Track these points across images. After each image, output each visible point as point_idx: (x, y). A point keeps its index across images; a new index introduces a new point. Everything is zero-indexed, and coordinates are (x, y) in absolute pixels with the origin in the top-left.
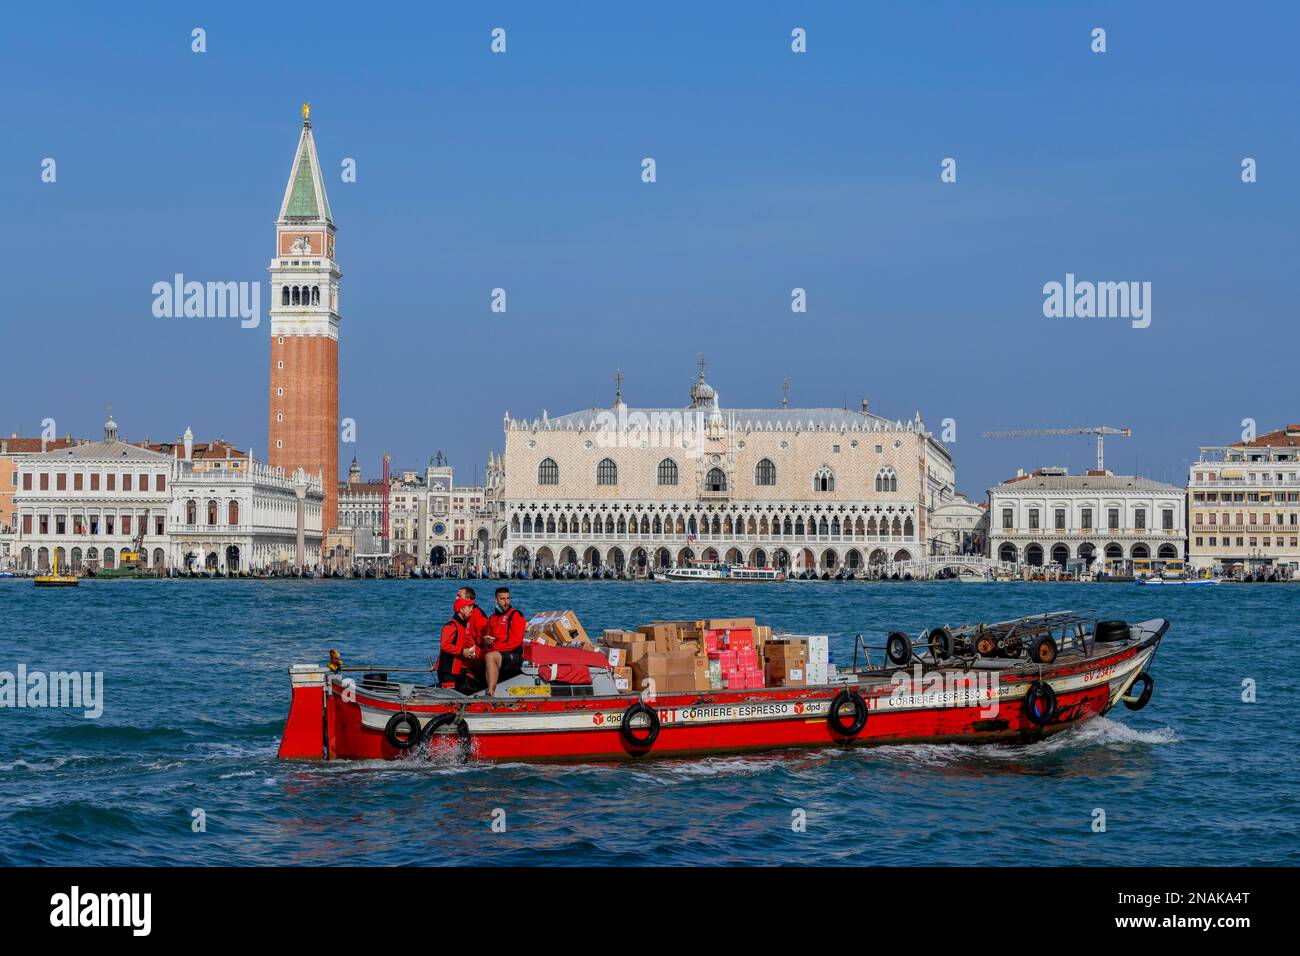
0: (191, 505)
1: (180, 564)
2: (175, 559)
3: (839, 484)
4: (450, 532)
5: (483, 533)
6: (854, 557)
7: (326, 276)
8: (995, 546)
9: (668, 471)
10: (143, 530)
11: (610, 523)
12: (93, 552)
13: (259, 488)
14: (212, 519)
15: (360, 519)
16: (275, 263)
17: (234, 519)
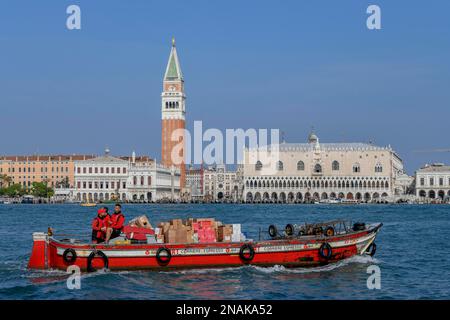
0: (135, 178)
1: (131, 199)
2: (129, 197)
3: (362, 169)
4: (224, 187)
5: (236, 187)
6: (367, 195)
7: (181, 98)
8: (418, 191)
9: (301, 166)
10: (119, 187)
11: (280, 183)
12: (101, 194)
13: (158, 172)
14: (142, 183)
15: (193, 183)
16: (163, 94)
17: (150, 183)
